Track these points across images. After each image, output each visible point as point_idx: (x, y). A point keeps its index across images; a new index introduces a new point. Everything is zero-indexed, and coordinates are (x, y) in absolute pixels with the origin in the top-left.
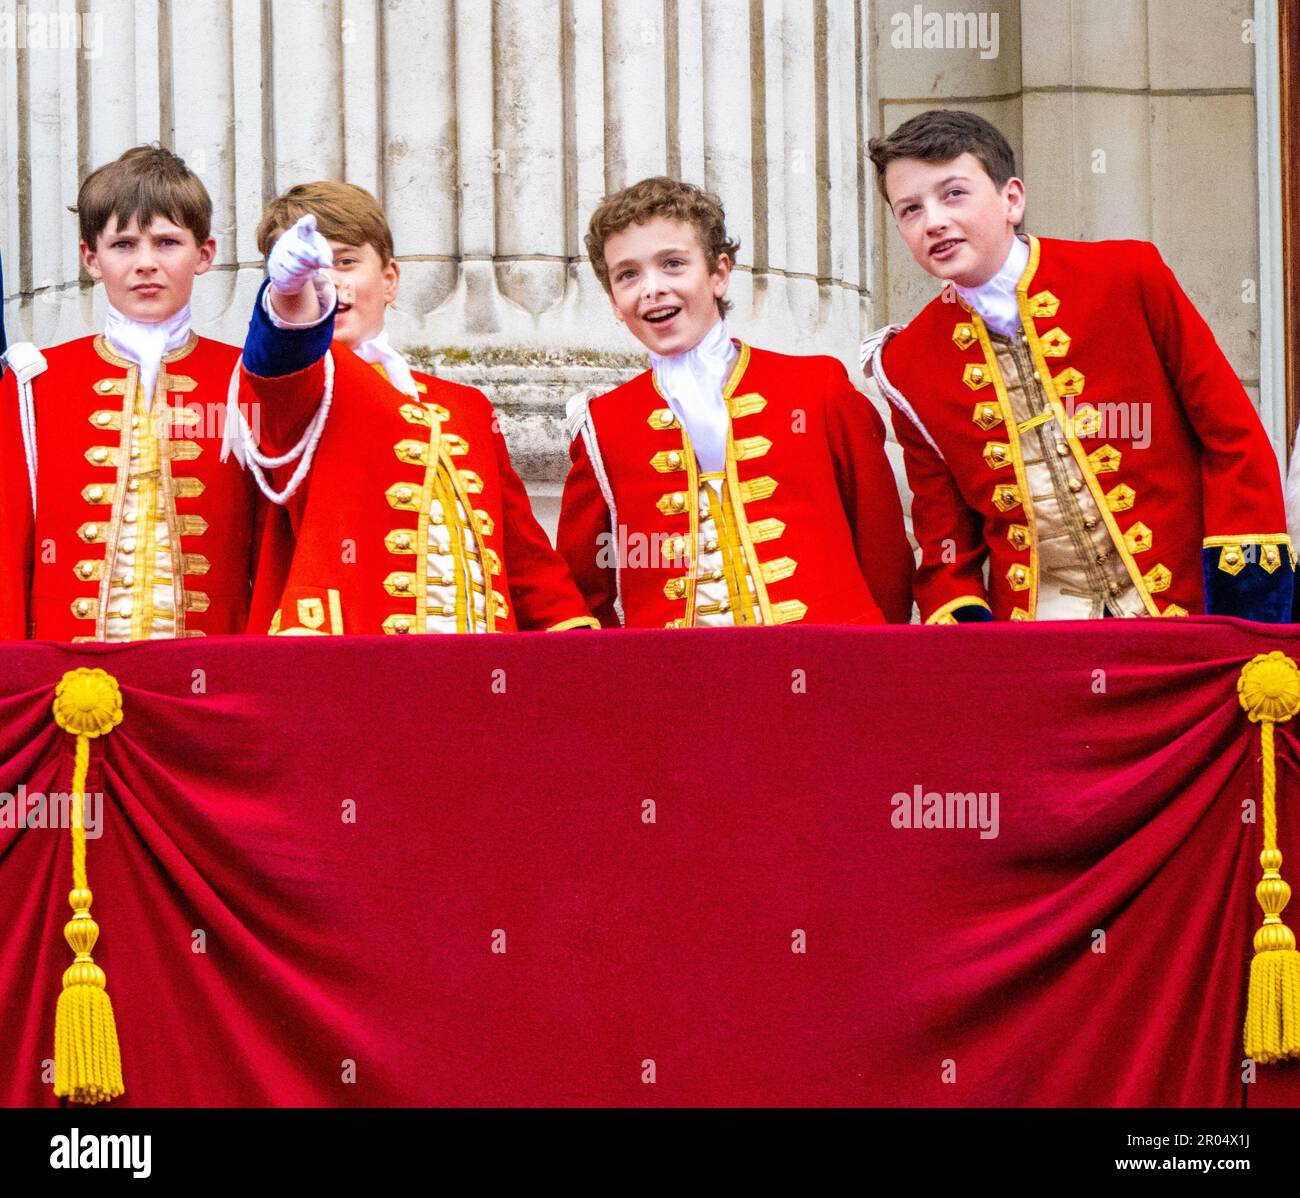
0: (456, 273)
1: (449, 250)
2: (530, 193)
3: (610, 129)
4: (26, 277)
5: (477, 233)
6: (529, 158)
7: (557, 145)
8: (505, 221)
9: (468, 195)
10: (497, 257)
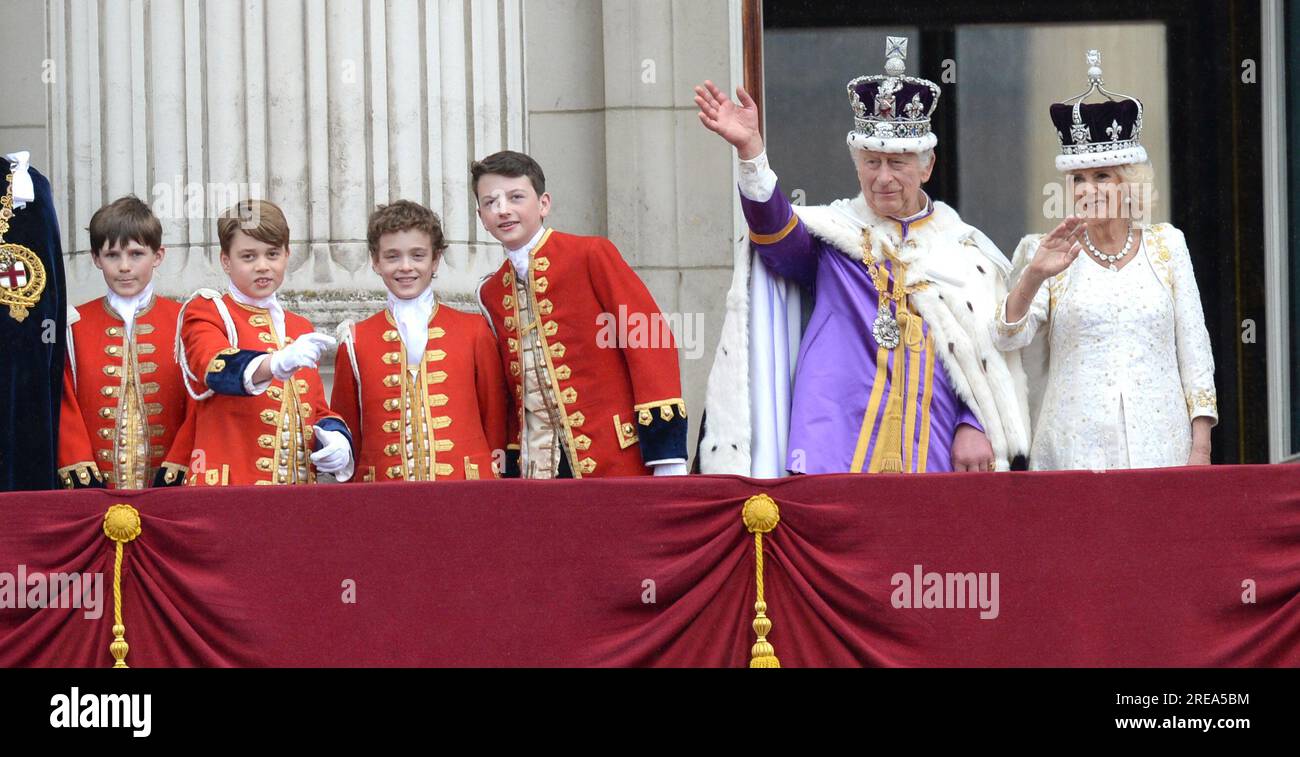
0: (309, 249)
1: (305, 237)
2: (348, 207)
3: (392, 170)
4: (72, 244)
5: (320, 229)
6: (348, 187)
7: (363, 179)
8: (335, 221)
9: (315, 207)
10: (330, 241)
